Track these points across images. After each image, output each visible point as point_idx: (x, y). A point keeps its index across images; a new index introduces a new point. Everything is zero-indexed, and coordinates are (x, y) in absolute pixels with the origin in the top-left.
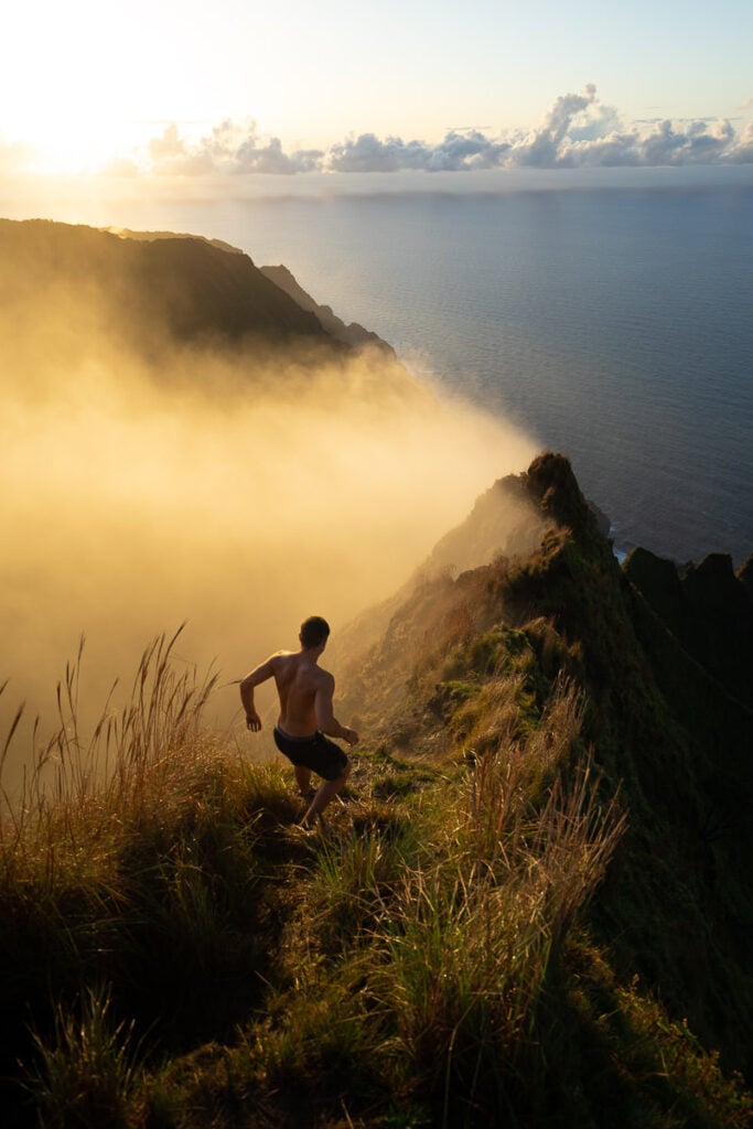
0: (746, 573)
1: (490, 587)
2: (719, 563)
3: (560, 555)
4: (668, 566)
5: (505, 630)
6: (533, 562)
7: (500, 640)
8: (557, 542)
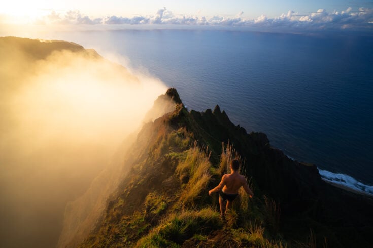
0: (214, 112)
1: (165, 121)
2: (209, 111)
3: (181, 111)
4: (198, 113)
5: (175, 132)
6: (175, 113)
7: (175, 136)
8: (180, 108)
